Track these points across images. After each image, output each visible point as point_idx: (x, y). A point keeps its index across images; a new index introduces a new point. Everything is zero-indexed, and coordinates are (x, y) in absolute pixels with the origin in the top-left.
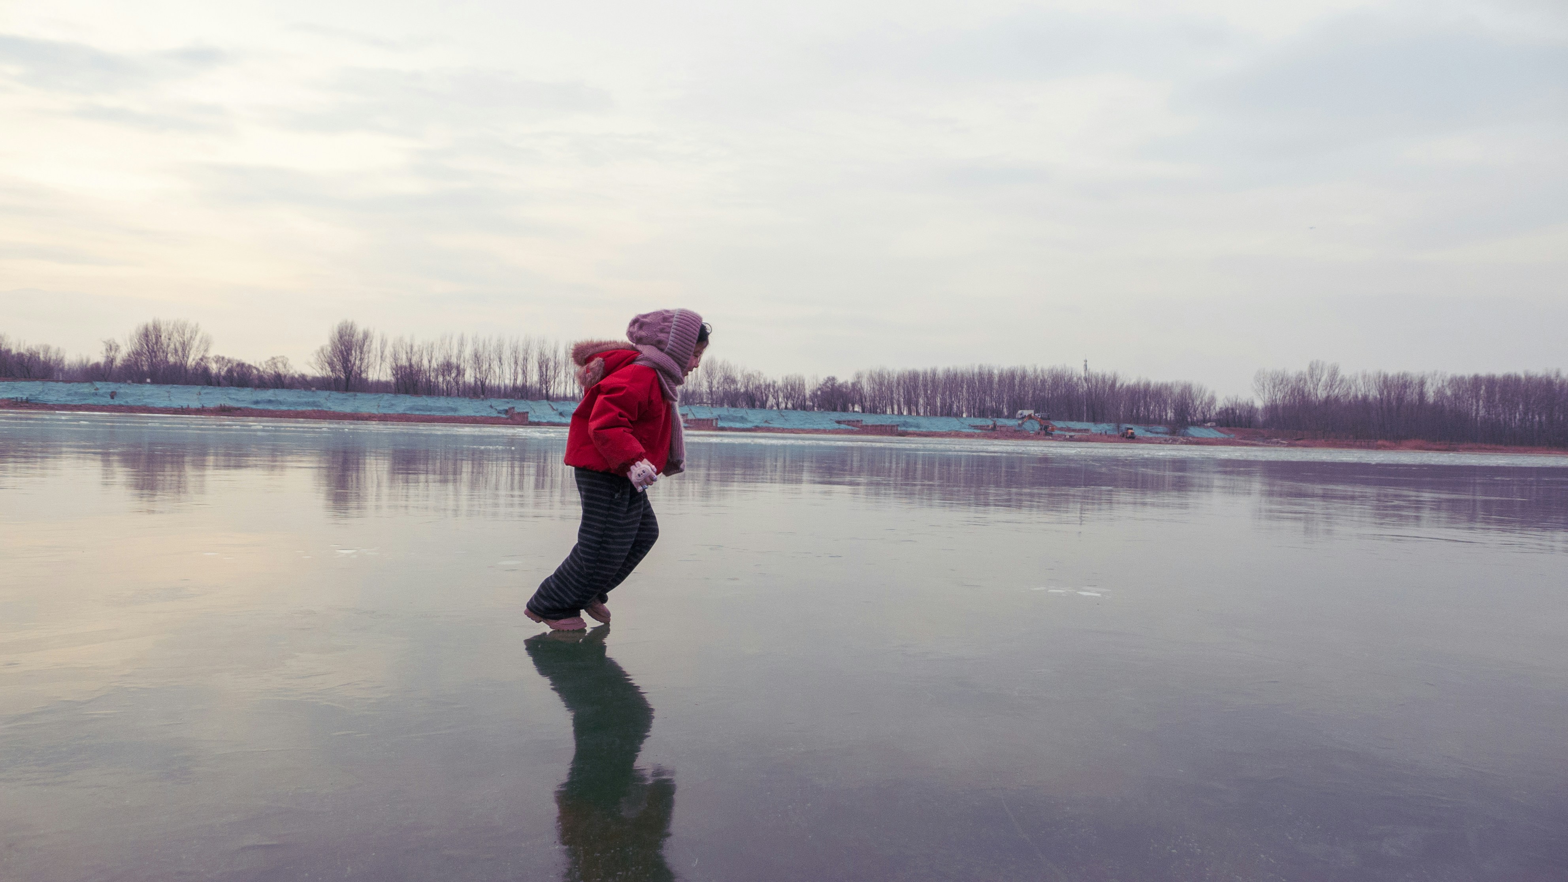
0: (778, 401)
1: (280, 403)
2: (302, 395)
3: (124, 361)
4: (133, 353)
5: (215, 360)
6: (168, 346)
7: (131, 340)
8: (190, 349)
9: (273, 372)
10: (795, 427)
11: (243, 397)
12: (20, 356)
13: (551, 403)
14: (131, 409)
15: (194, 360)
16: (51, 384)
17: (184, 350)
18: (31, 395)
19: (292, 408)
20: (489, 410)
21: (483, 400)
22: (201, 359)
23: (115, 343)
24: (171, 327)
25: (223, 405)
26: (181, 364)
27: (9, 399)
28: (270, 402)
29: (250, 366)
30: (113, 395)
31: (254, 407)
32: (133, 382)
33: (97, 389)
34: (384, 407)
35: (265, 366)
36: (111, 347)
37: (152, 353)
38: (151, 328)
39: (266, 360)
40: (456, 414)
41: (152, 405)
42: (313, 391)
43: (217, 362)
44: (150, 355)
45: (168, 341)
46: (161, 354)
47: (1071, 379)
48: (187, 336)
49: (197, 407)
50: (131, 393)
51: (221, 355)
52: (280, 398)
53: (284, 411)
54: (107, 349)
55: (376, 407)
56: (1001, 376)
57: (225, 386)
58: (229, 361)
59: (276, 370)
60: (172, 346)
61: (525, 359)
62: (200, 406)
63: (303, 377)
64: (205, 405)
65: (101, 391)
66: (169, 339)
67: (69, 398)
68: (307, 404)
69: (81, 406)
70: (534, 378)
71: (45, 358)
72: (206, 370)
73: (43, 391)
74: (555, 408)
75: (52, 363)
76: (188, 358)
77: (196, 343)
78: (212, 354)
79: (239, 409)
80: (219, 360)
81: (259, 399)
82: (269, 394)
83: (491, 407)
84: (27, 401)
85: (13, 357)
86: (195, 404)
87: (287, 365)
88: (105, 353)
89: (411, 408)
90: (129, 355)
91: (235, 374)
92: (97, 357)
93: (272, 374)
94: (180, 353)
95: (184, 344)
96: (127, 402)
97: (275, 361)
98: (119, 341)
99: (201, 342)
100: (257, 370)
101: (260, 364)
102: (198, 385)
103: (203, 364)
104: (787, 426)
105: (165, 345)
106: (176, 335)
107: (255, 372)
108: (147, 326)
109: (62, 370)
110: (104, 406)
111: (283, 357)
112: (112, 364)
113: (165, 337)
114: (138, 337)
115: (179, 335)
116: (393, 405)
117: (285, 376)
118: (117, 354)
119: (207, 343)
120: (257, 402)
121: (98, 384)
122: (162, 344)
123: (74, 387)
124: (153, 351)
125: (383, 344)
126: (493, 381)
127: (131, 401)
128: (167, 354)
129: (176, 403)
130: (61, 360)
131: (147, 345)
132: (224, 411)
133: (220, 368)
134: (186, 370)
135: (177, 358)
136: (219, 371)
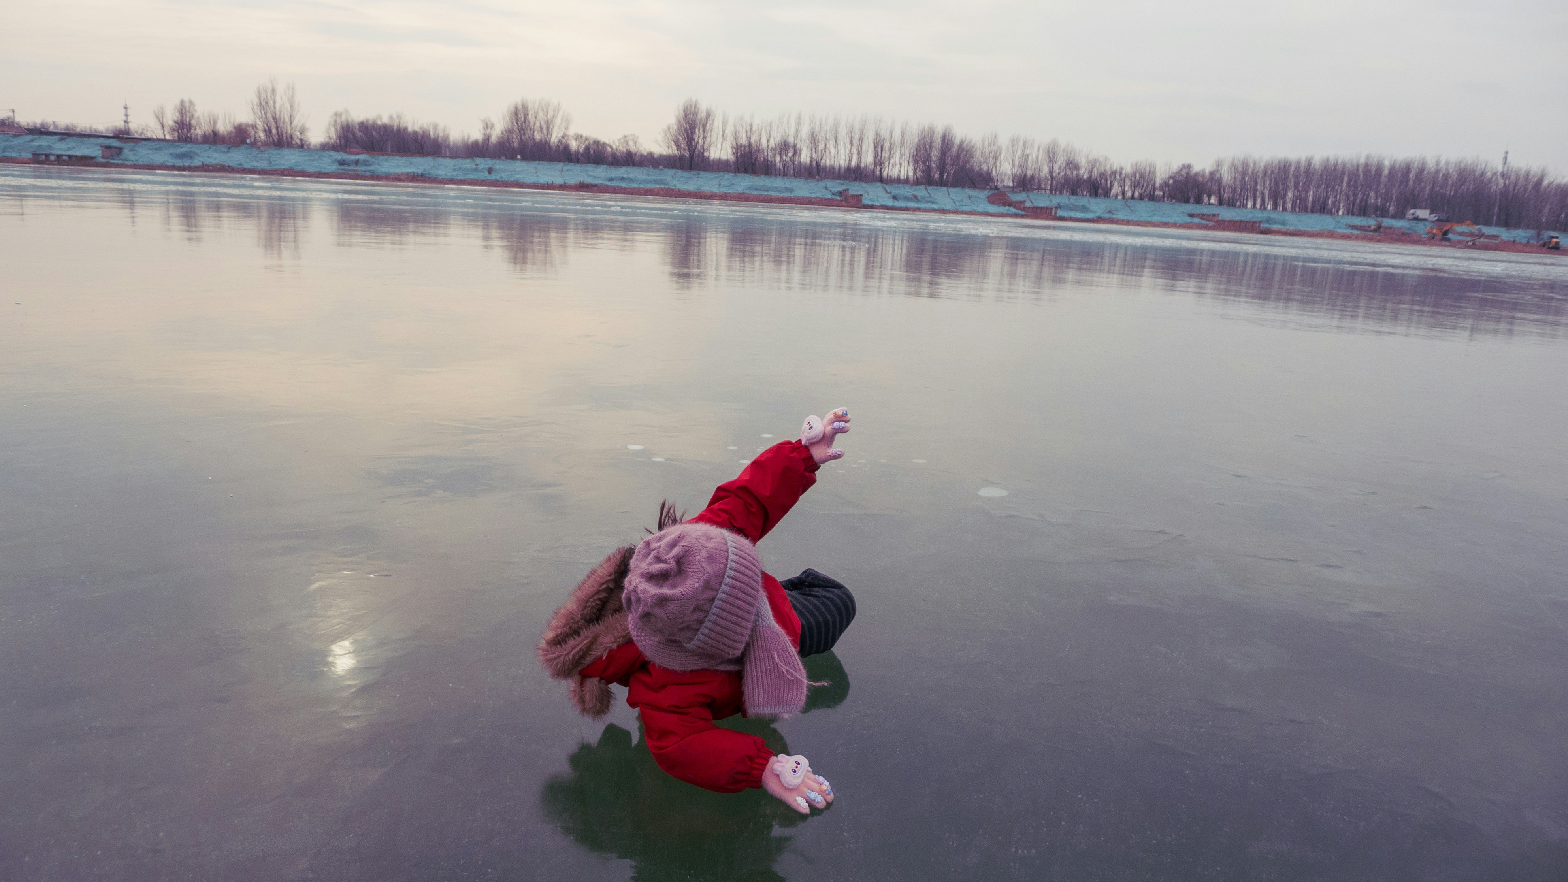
0: (1124, 189)
1: (631, 180)
2: (651, 173)
3: (498, 138)
4: (506, 130)
5: (575, 137)
6: (535, 124)
7: (504, 118)
8: (553, 127)
9: (625, 150)
10: (1142, 219)
11: (598, 174)
12: (415, 133)
13: (884, 185)
14: (506, 184)
15: (556, 137)
16: (440, 160)
17: (548, 128)
18: (425, 170)
19: (642, 186)
20: (824, 191)
21: (818, 180)
22: (563, 137)
23: (490, 121)
24: (536, 106)
25: (582, 182)
26: (546, 142)
27: (408, 173)
28: (622, 179)
29: (604, 144)
30: (490, 171)
31: (609, 183)
32: (506, 158)
33: (477, 165)
34: (725, 186)
35: (618, 144)
36: (488, 125)
37: (522, 131)
38: (520, 107)
39: (619, 138)
40: (792, 195)
41: (522, 181)
42: (661, 169)
43: (576, 140)
44: (520, 133)
45: (534, 118)
46: (529, 132)
47: (1483, 174)
48: (551, 114)
49: (560, 183)
50: (507, 169)
51: (580, 133)
52: (631, 176)
53: (634, 189)
54: (484, 128)
55: (718, 186)
56: (1392, 169)
57: (583, 163)
58: (587, 139)
59: (628, 147)
60: (538, 124)
61: (861, 140)
62: (562, 182)
63: (651, 154)
64: (567, 181)
65: (481, 167)
66: (536, 117)
67: (455, 173)
68: (655, 181)
69: (464, 180)
70: (868, 159)
71: (434, 134)
72: (567, 147)
73: (435, 166)
74: (889, 191)
75: (440, 140)
76: (551, 135)
77: (558, 121)
78: (571, 132)
79: (596, 185)
80: (578, 137)
81: (613, 176)
82: (621, 172)
83: (826, 188)
84: (422, 175)
85: (409, 134)
86: (558, 181)
87: (637, 143)
88: (482, 131)
89: (750, 188)
90: (502, 133)
91: (592, 152)
92: (476, 135)
93: (623, 151)
94: (545, 131)
95: (548, 121)
96: (502, 177)
97: (627, 139)
98: (494, 119)
99: (562, 120)
100: (611, 147)
101: (614, 142)
102: (560, 162)
103: (564, 141)
104: (1133, 217)
105: (532, 123)
106: (541, 114)
107: (609, 149)
108: (516, 105)
109: (448, 146)
110: (482, 180)
111: (634, 135)
112: (488, 141)
113: (532, 115)
114: (509, 116)
115: (543, 114)
116: (733, 184)
117: (636, 154)
118: (493, 131)
119: (567, 121)
120: (611, 180)
121: (478, 160)
122: (529, 122)
123: (459, 162)
124: (522, 129)
125: (725, 123)
126: (828, 161)
127: (505, 176)
128: (534, 132)
129: (543, 179)
130: (447, 137)
131: (517, 123)
132: (583, 187)
133: (579, 146)
134: (550, 147)
135: (543, 135)
136: (578, 148)
